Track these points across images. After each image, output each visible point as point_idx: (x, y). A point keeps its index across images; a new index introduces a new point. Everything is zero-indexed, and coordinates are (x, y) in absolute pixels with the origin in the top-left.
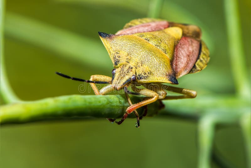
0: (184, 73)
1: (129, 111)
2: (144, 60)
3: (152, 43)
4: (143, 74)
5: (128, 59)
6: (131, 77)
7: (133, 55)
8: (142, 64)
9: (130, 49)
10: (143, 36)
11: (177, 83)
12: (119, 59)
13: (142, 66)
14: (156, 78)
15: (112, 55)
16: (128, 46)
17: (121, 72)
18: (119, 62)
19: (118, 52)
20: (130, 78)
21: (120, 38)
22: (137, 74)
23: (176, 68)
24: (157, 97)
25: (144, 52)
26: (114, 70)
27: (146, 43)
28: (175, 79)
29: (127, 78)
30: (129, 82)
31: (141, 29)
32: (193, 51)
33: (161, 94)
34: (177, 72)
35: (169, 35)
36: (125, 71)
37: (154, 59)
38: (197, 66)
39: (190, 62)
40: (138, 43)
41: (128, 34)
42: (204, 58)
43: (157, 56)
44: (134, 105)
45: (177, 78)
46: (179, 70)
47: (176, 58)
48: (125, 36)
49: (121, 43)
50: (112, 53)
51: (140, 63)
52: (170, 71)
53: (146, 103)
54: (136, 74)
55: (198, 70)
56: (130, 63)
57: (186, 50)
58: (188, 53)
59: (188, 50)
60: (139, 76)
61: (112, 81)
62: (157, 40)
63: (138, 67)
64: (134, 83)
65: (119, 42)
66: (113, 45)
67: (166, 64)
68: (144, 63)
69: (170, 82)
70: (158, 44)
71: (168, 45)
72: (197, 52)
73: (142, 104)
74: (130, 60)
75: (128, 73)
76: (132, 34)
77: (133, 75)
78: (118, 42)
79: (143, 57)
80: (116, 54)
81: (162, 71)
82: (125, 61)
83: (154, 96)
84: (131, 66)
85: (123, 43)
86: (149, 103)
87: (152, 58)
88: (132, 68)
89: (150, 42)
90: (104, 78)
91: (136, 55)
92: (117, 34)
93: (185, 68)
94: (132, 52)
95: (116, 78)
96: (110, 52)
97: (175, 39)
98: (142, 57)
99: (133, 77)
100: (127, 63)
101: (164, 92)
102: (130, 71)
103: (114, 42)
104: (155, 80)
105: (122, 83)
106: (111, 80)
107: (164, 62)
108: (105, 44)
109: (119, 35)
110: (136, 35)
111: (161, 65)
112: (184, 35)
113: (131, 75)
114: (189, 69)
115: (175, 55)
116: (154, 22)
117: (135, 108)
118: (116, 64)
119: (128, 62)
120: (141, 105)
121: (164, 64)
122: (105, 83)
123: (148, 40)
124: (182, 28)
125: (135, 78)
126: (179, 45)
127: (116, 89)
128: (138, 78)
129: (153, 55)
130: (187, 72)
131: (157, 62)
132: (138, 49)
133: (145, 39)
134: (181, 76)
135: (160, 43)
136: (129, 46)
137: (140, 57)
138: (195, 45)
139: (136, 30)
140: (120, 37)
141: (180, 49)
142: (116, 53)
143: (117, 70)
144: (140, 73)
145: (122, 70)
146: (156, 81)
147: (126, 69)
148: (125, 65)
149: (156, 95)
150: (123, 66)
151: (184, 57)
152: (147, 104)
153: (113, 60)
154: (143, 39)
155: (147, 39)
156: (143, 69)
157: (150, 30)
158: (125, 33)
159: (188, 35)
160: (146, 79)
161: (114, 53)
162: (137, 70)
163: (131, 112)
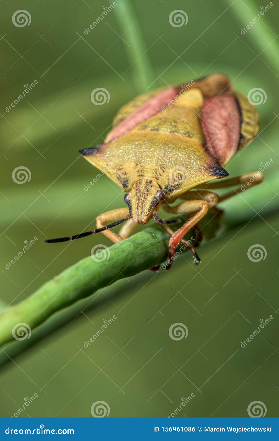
0: (230, 154)
1: (174, 244)
2: (163, 161)
3: (165, 131)
4: (171, 184)
5: (140, 172)
6: (156, 196)
7: (144, 162)
8: (163, 169)
9: (136, 155)
10: (145, 127)
11: (227, 174)
12: (126, 176)
13: (164, 171)
14: (192, 181)
15: (113, 176)
16: (131, 152)
17: (138, 194)
18: (127, 181)
19: (121, 167)
20: (155, 198)
21: (114, 146)
22: (163, 187)
23: (216, 152)
24: (206, 206)
25: (158, 151)
26: (126, 196)
27: (155, 135)
28: (221, 169)
29: (150, 199)
30: (155, 205)
31: (139, 117)
32: (229, 115)
33: (211, 200)
34: (220, 157)
35: (184, 107)
36: (142, 191)
37: (176, 154)
38: (244, 134)
39: (232, 134)
40: (144, 141)
41: (123, 134)
42: (249, 118)
43: (180, 148)
44: (178, 232)
45: (223, 167)
46: (220, 153)
47: (209, 136)
48: (121, 138)
49: (118, 153)
50: (112, 173)
51: (159, 168)
52: (208, 160)
53: (193, 222)
54: (160, 187)
55: (250, 139)
56: (145, 175)
57: (217, 117)
58: (223, 122)
59: (221, 116)
60: (167, 188)
61: (131, 214)
62: (169, 124)
63: (159, 176)
64: (164, 202)
65: (116, 151)
66: (108, 160)
67: (197, 153)
68: (165, 166)
69: (215, 177)
70: (173, 129)
71: (188, 124)
72: (235, 114)
73: (189, 226)
74: (143, 171)
75: (148, 191)
76: (129, 130)
77: (157, 191)
78: (114, 153)
79: (160, 158)
80: (119, 172)
81: (197, 166)
82: (136, 176)
83: (201, 206)
84: (149, 179)
85: (121, 151)
86: (199, 220)
87: (174, 153)
88: (151, 182)
89: (160, 132)
90: (116, 213)
91: (149, 159)
92: (107, 141)
93: (228, 146)
94: (141, 159)
95: (134, 207)
96: (109, 173)
97: (195, 109)
98: (158, 158)
99: (158, 195)
100: (140, 178)
101: (212, 196)
102: (150, 188)
103: (107, 155)
104: (193, 183)
105: (146, 211)
106: (128, 213)
107: (194, 152)
108: (96, 163)
109: (110, 142)
110: (135, 131)
111: (191, 158)
112: (207, 97)
113: (154, 193)
114: (235, 145)
115: (206, 133)
116: (153, 97)
117: (180, 235)
118: (125, 186)
119: (141, 176)
120: (187, 228)
121: (196, 155)
122: (122, 221)
123: (157, 130)
124: (198, 88)
125: (162, 193)
126: (205, 116)
127: (142, 223)
128: (166, 193)
129: (173, 149)
130: (234, 150)
131: (183, 156)
132: (147, 150)
133: (152, 130)
134: (228, 160)
135: (175, 126)
136: (133, 152)
137: (155, 161)
138: (229, 104)
139: (132, 123)
140: (114, 144)
141: (210, 120)
142: (119, 169)
143: (130, 194)
144: (167, 183)
145: (138, 190)
146: (195, 184)
147: (142, 187)
148: (138, 182)
149: (203, 204)
150: (137, 184)
151: (220, 130)
152: (196, 222)
153: (119, 182)
154: (148, 131)
155: (154, 130)
156: (167, 176)
157: (152, 112)
158: (118, 134)
159: (211, 94)
160: (179, 188)
161: (115, 171)
162: (160, 182)
163: (177, 243)
